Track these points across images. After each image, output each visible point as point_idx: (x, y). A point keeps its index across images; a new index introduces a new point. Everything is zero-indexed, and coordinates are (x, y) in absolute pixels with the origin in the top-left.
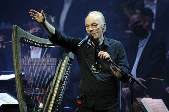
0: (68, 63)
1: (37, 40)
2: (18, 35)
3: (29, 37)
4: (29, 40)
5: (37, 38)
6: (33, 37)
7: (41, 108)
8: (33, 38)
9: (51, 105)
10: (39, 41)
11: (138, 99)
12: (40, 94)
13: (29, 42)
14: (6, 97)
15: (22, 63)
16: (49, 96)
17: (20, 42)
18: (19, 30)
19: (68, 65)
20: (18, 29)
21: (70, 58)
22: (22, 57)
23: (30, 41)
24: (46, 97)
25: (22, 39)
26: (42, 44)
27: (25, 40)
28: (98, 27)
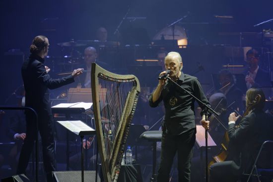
1: (112, 76)
3: (105, 73)
8: (108, 74)
17: (98, 77)
19: (136, 97)
21: (137, 91)
23: (106, 76)
25: (99, 74)
26: (116, 79)
27: (102, 76)
28: (175, 66)
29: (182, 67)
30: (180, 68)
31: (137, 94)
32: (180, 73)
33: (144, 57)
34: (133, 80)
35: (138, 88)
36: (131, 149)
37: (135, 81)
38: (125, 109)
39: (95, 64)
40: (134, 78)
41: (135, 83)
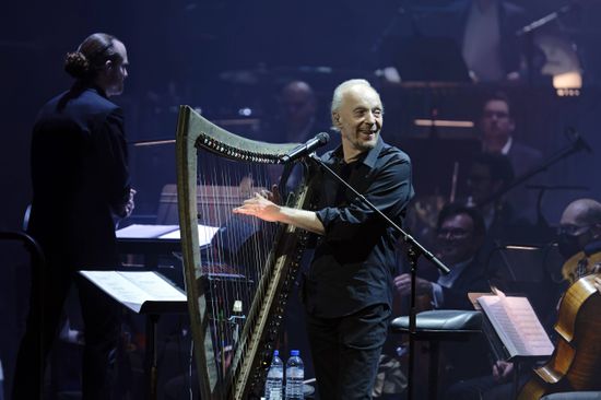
2: (192, 129)
3: (218, 137)
4: (217, 143)
5: (238, 140)
7: (238, 313)
8: (226, 139)
9: (267, 307)
11: (471, 296)
13: (218, 148)
14: (152, 282)
15: (199, 198)
16: (261, 282)
17: (195, 146)
18: (194, 120)
20: (191, 116)
22: (198, 183)
23: (221, 145)
24: (254, 286)
25: (200, 139)
26: (249, 154)
27: (207, 144)
33: (435, 112)
36: (300, 356)
39: (188, 110)
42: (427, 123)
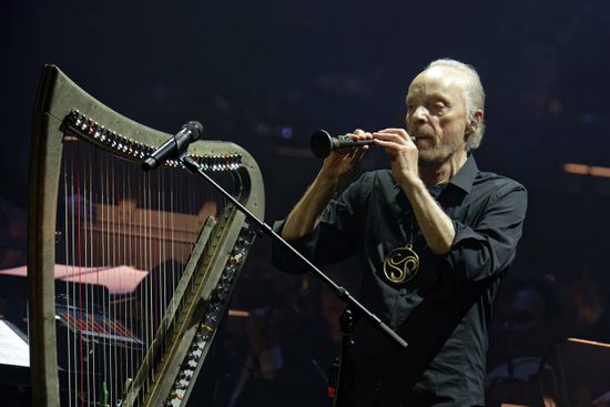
0: (240, 235)
1: (130, 134)
2: (59, 102)
3: (99, 118)
4: (95, 127)
5: (130, 126)
6: (113, 117)
8: (112, 124)
10: (134, 136)
12: (118, 341)
13: (97, 134)
17: (60, 129)
18: (62, 87)
19: (237, 243)
20: (59, 82)
21: (249, 219)
23: (102, 132)
27: (80, 127)
28: (449, 114)
29: (478, 131)
30: (468, 134)
31: (243, 232)
32: (462, 159)
34: (234, 166)
35: (256, 205)
37: (243, 171)
38: (182, 287)
39: (55, 73)
40: (237, 159)
41: (240, 183)
42: (580, 169)
